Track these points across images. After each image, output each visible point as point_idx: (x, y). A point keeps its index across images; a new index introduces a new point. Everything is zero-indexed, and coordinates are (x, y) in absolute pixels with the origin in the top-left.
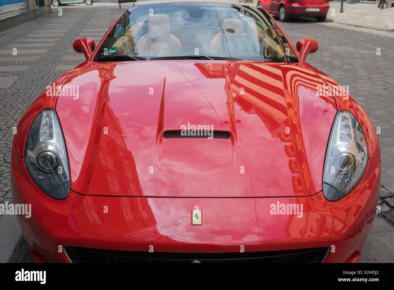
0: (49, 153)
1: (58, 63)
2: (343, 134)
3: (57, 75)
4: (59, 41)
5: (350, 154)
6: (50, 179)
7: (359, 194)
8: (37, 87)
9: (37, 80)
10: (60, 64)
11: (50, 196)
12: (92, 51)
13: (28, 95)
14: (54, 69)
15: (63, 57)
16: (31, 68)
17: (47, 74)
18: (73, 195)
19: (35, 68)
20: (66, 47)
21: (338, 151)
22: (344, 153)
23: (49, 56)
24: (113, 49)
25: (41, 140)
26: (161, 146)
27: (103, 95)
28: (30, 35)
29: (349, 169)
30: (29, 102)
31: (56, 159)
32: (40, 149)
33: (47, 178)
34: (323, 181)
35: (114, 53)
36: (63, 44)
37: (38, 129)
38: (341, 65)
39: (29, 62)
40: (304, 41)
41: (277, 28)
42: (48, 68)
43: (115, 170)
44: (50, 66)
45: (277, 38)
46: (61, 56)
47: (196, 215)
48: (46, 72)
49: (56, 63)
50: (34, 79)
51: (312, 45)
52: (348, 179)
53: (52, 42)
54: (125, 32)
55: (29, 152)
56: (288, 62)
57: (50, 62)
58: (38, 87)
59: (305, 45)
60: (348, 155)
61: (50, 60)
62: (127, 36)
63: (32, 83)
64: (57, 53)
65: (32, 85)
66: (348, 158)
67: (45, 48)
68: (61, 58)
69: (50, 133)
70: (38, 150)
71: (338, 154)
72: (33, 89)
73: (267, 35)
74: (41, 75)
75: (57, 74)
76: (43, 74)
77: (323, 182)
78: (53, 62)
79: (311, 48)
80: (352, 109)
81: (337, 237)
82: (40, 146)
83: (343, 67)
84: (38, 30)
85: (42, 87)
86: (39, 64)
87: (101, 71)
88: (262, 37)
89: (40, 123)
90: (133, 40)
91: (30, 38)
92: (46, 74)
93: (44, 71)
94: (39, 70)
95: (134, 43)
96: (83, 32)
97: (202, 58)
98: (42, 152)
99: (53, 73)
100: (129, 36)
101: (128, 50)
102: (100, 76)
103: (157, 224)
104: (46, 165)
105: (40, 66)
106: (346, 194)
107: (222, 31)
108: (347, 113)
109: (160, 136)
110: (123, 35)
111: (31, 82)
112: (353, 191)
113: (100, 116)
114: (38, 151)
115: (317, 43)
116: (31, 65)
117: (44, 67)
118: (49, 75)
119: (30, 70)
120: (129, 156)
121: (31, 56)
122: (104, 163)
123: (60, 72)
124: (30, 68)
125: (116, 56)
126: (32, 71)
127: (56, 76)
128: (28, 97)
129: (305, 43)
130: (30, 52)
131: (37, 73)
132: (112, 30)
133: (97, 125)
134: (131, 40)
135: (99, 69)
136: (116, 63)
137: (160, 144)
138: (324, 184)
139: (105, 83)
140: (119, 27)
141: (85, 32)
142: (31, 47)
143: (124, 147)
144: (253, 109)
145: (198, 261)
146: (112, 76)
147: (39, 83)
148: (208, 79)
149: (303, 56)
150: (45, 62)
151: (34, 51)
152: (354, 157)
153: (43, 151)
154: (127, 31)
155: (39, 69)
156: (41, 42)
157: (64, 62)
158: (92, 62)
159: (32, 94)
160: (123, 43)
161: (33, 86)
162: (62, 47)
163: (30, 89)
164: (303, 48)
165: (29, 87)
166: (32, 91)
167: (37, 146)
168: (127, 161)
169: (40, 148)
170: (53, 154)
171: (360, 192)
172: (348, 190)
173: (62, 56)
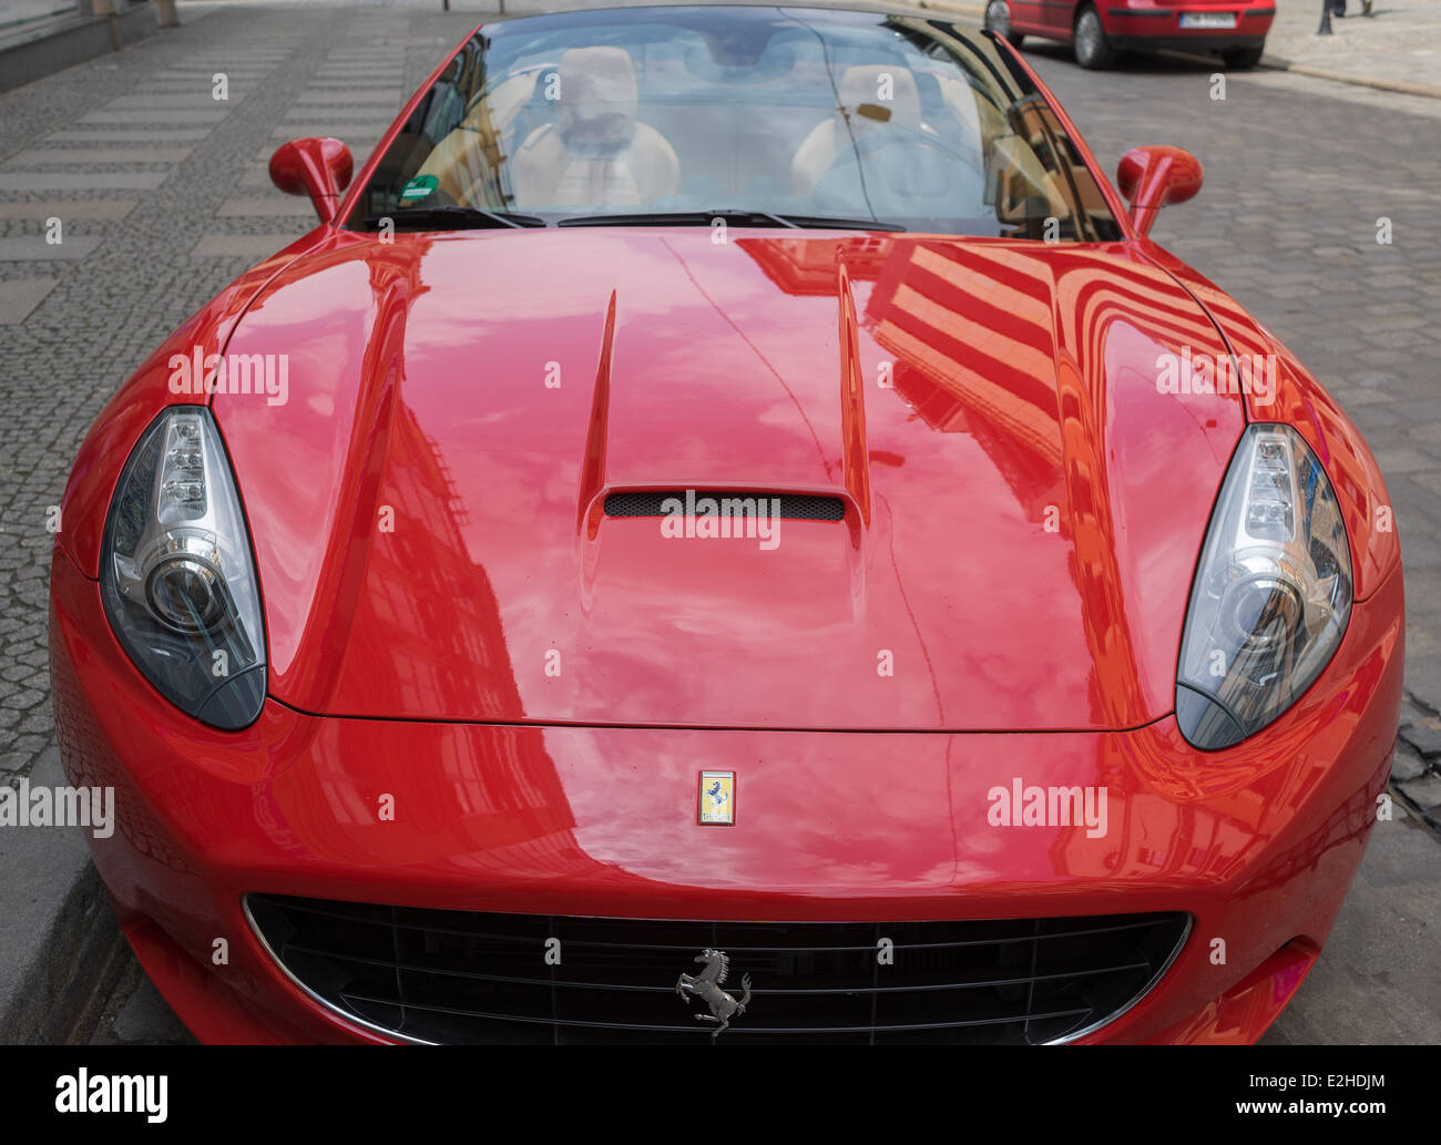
0: (189, 565)
1: (205, 228)
2: (1260, 511)
3: (204, 275)
4: (206, 139)
5: (1283, 582)
6: (193, 658)
7: (1317, 722)
8: (126, 320)
9: (124, 292)
10: (213, 233)
11: (195, 718)
12: (342, 187)
13: (95, 351)
14: (191, 250)
15: (223, 203)
16: (103, 248)
17: (165, 272)
18: (275, 719)
19: (118, 248)
20: (237, 165)
21: (1242, 570)
22: (1261, 577)
23: (169, 198)
24: (422, 185)
25: (162, 518)
26: (593, 543)
27: (385, 359)
28: (94, 117)
29: (1276, 637)
30: (97, 377)
31: (215, 587)
32: (159, 551)
33: (186, 658)
34: (1180, 679)
35: (427, 199)
36: (224, 154)
37: (151, 478)
38: (1306, 244)
39: (93, 220)
40: (1148, 155)
41: (1045, 108)
42: (168, 248)
43: (424, 636)
44: (176, 238)
45: (1045, 144)
46: (215, 199)
47: (713, 788)
48: (161, 263)
49: (197, 228)
50: (114, 291)
51: (1175, 171)
52: (1274, 675)
53: (180, 145)
54: (465, 116)
55: (118, 562)
56: (1088, 237)
57: (176, 223)
58: (132, 320)
59: (1148, 172)
60: (1277, 585)
61: (175, 217)
62: (474, 130)
63: (108, 306)
64: (200, 189)
65: (107, 314)
66: (1277, 597)
67: (153, 167)
68: (217, 209)
69: (191, 493)
70: (151, 554)
71: (1237, 581)
72: (113, 326)
73: (1009, 131)
74: (142, 272)
75: (201, 269)
76: (150, 269)
77: (1177, 683)
78: (187, 224)
79: (1173, 185)
80: (1306, 423)
81: (1222, 877)
82: (158, 539)
83: (1318, 252)
84: (124, 94)
85: (146, 321)
86: (132, 231)
87: (379, 265)
88: (994, 138)
89: (156, 459)
90: (495, 145)
91: (94, 129)
92: (160, 271)
93: (152, 259)
94: (135, 255)
95: (502, 154)
96: (299, 106)
97: (755, 221)
98: (166, 562)
99: (188, 265)
100: (481, 131)
101: (478, 182)
102: (375, 284)
103: (575, 826)
104: (181, 608)
105: (135, 239)
106: (1266, 723)
107: (839, 113)
108: (1285, 432)
109: (591, 509)
110: (458, 125)
111: (102, 303)
112: (1295, 713)
113: (374, 436)
114: (149, 561)
115: (1196, 165)
116: (102, 235)
117: (150, 244)
118: (172, 273)
119: (99, 255)
120: (476, 586)
121: (101, 197)
122: (381, 609)
123: (213, 262)
124: (98, 248)
125: (431, 209)
126: (107, 259)
127: (198, 280)
128: (95, 358)
129: (1150, 166)
130: (99, 182)
131: (125, 268)
132: (417, 110)
133: (361, 469)
134: (489, 145)
135: (370, 259)
136: (431, 236)
137: (592, 537)
138: (1180, 687)
139: (393, 311)
140: (446, 95)
141: (310, 106)
142: (100, 164)
143: (457, 550)
144: (960, 414)
145: (720, 951)
146: (417, 283)
147: (132, 307)
148: (790, 297)
149: (1140, 213)
150: (155, 223)
151: (112, 181)
152: (1297, 593)
153: (166, 557)
154: (473, 111)
155: (130, 252)
156: (140, 144)
157: (228, 224)
158: (340, 232)
159: (107, 348)
160: (458, 154)
161: (112, 315)
162: (219, 164)
163: (100, 330)
164: (1141, 182)
165: (95, 321)
166: (108, 337)
167: (147, 542)
168: (470, 603)
169: (157, 548)
170: (206, 570)
171: (1320, 716)
172: (1272, 710)
173: (219, 200)
